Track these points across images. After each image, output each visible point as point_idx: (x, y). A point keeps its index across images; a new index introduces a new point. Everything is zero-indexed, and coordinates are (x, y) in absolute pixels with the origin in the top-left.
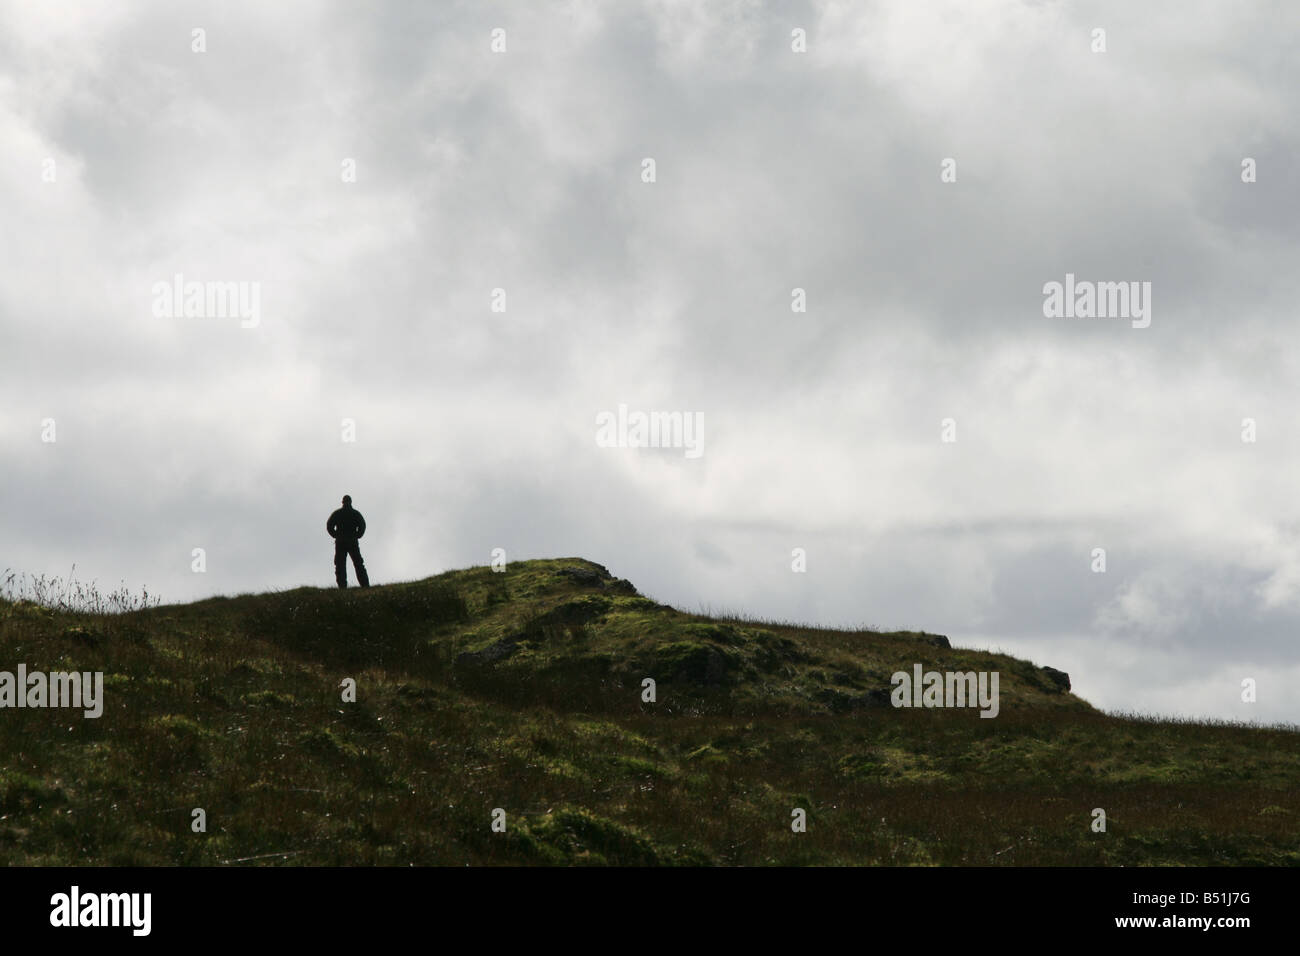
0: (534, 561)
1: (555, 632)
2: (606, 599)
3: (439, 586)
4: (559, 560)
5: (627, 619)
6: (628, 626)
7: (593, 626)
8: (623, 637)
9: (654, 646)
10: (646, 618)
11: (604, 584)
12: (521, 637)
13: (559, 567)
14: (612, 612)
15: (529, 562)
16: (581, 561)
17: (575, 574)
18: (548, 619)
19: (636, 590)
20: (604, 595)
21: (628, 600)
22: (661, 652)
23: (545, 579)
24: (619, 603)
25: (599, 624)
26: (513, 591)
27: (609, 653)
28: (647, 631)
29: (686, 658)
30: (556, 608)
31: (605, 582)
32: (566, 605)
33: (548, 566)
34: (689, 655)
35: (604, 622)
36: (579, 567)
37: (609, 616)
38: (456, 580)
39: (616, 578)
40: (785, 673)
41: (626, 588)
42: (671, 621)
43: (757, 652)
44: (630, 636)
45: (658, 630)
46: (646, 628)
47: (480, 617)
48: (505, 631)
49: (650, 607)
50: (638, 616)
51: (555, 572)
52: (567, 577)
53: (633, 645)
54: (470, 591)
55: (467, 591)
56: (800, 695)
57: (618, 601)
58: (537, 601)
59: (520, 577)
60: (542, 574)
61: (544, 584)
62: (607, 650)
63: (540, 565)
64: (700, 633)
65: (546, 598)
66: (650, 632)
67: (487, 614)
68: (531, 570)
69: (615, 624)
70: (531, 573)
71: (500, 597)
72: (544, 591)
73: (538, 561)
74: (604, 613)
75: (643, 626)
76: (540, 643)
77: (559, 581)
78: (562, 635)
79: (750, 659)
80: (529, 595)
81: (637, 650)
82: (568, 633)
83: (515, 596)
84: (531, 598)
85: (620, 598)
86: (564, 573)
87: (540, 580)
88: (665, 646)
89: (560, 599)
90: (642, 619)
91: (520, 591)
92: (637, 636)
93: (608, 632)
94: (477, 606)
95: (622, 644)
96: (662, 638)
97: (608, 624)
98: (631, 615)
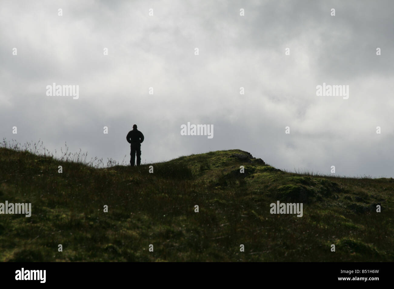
0: (219, 152)
1: (232, 182)
2: (253, 167)
3: (178, 163)
4: (229, 151)
5: (263, 175)
6: (264, 179)
7: (248, 179)
8: (262, 183)
9: (276, 187)
10: (272, 175)
11: (251, 161)
12: (217, 185)
13: (231, 154)
14: (256, 172)
15: (217, 152)
16: (240, 151)
17: (238, 156)
18: (229, 176)
19: (265, 163)
20: (253, 165)
21: (263, 167)
22: (279, 189)
23: (225, 159)
24: (259, 169)
25: (251, 178)
26: (211, 165)
27: (256, 191)
28: (273, 180)
29: (290, 192)
30: (232, 172)
31: (251, 159)
32: (236, 170)
33: (225, 153)
34: (291, 190)
35: (253, 177)
36: (239, 154)
37: (255, 175)
38: (185, 161)
39: (255, 158)
40: (334, 197)
41: (260, 162)
42: (283, 176)
43: (321, 188)
44: (265, 183)
45: (277, 180)
46: (272, 179)
47: (198, 177)
48: (210, 182)
49: (272, 170)
50: (268, 174)
51: (229, 156)
52: (234, 158)
53: (267, 187)
54: (193, 165)
55: (191, 165)
56: (341, 207)
57: (259, 168)
58: (223, 169)
59: (214, 158)
60: (223, 157)
61: (225, 161)
62: (256, 189)
63: (222, 153)
64: (296, 181)
65: (226, 168)
66: (274, 181)
67: (201, 175)
68: (218, 155)
69: (258, 178)
70: (218, 157)
71: (206, 168)
72: (225, 164)
73: (220, 151)
74: (253, 173)
75: (271, 178)
76: (225, 187)
77: (231, 160)
78: (235, 184)
79: (318, 192)
80: (218, 166)
81: (269, 189)
82: (237, 182)
83: (212, 167)
84: (220, 168)
85: (259, 167)
86: (233, 156)
87: (223, 160)
88: (281, 187)
89: (232, 168)
90: (269, 175)
91: (214, 165)
92: (268, 183)
93: (255, 181)
94: (196, 172)
95: (262, 186)
96: (279, 184)
97: (255, 178)
98: (265, 174)
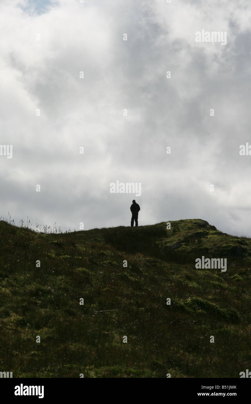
0: (187, 220)
1: (193, 240)
2: (208, 231)
4: (194, 219)
5: (214, 237)
6: (214, 239)
7: (204, 239)
8: (212, 242)
9: (221, 245)
10: (219, 237)
11: (207, 227)
12: (183, 242)
13: (194, 222)
14: (209, 235)
15: (186, 220)
16: (201, 220)
17: (199, 224)
18: (191, 237)
19: (216, 229)
20: (207, 230)
21: (214, 232)
22: (224, 247)
23: (190, 225)
24: (212, 232)
25: (205, 238)
26: (181, 228)
27: (208, 247)
29: (231, 249)
30: (193, 234)
31: (208, 226)
32: (196, 233)
33: (191, 221)
35: (207, 238)
36: (200, 222)
37: (209, 236)
39: (211, 225)
41: (213, 228)
42: (226, 238)
44: (214, 242)
45: (222, 240)
46: (219, 240)
47: (171, 236)
48: (178, 240)
49: (220, 234)
50: (217, 236)
51: (193, 223)
52: (196, 225)
53: (215, 245)
57: (211, 232)
58: (188, 231)
59: (182, 224)
60: (189, 223)
61: (190, 226)
62: (208, 246)
63: (189, 221)
64: (235, 242)
65: (190, 231)
66: (220, 241)
67: (173, 235)
68: (186, 222)
69: (210, 238)
70: (186, 223)
71: (177, 230)
72: (190, 228)
73: (188, 220)
74: (207, 235)
75: (219, 239)
76: (188, 244)
77: (194, 226)
78: (195, 241)
79: (249, 250)
80: (185, 230)
81: (216, 246)
82: (196, 241)
83: (181, 230)
84: (186, 230)
85: (212, 231)
86: (195, 223)
87: (188, 225)
88: (225, 245)
89: (194, 231)
90: (217, 237)
91: (182, 228)
92: (216, 242)
93: (208, 241)
94: (170, 232)
95: (212, 244)
96: (224, 243)
97: (208, 238)
98: (215, 236)
